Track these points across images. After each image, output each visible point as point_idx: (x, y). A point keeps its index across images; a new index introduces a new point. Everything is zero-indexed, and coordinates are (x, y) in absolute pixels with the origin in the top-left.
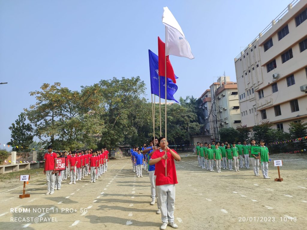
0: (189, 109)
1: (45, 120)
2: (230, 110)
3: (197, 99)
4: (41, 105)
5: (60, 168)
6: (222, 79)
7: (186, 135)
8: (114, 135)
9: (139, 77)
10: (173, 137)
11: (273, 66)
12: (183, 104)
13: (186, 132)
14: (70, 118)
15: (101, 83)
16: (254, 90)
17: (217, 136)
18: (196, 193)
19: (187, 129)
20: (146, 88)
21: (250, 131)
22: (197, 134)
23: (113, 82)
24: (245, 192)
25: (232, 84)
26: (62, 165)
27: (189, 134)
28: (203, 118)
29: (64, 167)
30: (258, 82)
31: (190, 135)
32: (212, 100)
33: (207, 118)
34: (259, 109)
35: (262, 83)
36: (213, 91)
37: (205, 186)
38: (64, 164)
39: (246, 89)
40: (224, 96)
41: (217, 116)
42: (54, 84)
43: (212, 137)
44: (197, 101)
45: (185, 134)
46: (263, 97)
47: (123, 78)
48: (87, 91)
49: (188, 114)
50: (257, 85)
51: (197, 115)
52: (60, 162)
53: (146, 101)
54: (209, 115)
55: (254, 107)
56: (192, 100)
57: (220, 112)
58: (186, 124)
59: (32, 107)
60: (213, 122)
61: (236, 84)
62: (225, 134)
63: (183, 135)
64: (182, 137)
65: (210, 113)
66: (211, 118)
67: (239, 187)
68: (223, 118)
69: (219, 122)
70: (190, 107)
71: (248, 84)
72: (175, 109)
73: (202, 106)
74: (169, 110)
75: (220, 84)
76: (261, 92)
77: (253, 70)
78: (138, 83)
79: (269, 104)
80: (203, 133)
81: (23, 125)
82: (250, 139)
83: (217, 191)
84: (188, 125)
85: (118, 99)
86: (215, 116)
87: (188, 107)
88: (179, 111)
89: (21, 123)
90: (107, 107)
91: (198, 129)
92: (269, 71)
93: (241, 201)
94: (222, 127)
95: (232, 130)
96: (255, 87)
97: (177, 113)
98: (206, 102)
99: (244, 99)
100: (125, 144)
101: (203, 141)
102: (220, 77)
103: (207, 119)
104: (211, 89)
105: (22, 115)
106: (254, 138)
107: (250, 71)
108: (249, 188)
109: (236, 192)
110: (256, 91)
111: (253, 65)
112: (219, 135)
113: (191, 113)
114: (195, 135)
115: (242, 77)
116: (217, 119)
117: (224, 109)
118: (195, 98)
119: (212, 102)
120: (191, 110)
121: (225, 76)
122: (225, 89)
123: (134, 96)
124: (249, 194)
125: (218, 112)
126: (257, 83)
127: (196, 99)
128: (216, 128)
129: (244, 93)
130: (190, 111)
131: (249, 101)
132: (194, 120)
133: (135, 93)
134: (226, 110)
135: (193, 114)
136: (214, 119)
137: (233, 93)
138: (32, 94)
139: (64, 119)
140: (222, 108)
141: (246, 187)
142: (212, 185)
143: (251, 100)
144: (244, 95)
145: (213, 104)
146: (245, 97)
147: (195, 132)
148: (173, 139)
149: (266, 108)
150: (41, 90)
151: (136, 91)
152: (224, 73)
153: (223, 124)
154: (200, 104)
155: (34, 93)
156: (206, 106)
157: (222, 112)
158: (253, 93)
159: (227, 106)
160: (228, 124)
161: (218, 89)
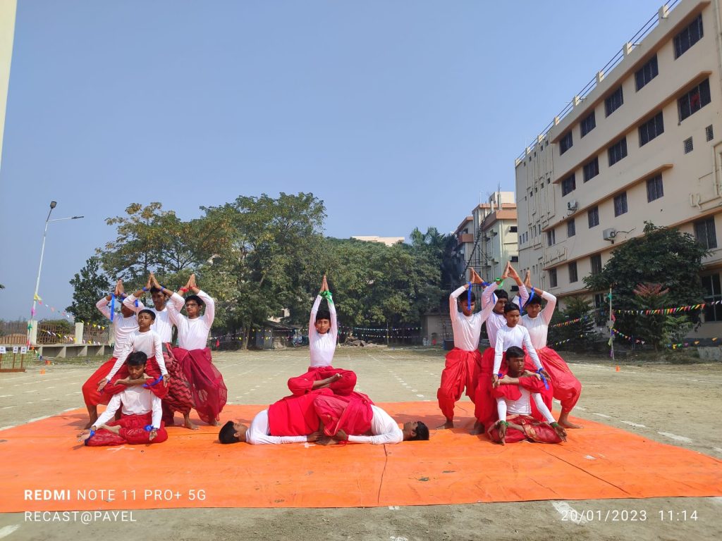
1: (131, 269)
3: (446, 236)
4: (125, 242)
8: (258, 304)
11: (571, 184)
14: (177, 269)
15: (239, 201)
16: (542, 228)
20: (326, 216)
22: (435, 310)
23: (262, 202)
30: (548, 213)
31: (419, 311)
32: (475, 239)
34: (546, 266)
35: (553, 216)
36: (478, 221)
39: (531, 224)
40: (496, 234)
42: (149, 206)
44: (445, 240)
45: (408, 309)
46: (554, 243)
47: (282, 194)
49: (420, 267)
50: (547, 219)
51: (439, 271)
55: (540, 261)
56: (435, 239)
57: (488, 267)
59: (109, 245)
61: (515, 208)
63: (403, 311)
64: (401, 314)
71: (533, 215)
73: (456, 250)
75: (490, 209)
76: (550, 232)
77: (542, 188)
78: (312, 205)
79: (562, 259)
81: (93, 279)
85: (268, 236)
89: (90, 274)
90: (250, 248)
92: (564, 194)
96: (543, 223)
98: (463, 244)
99: (526, 245)
104: (474, 217)
105: (92, 262)
107: (537, 190)
110: (544, 231)
111: (542, 179)
113: (427, 266)
115: (525, 198)
117: (494, 260)
118: (441, 232)
120: (427, 259)
122: (498, 220)
126: (546, 216)
127: (443, 236)
129: (527, 233)
130: (426, 262)
131: (533, 248)
134: (497, 263)
135: (430, 267)
137: (512, 228)
138: (110, 222)
139: (166, 269)
140: (491, 259)
143: (536, 247)
144: (527, 236)
146: (527, 240)
149: (559, 264)
150: (125, 216)
154: (453, 247)
155: (114, 220)
157: (490, 267)
158: (540, 233)
159: (499, 256)
161: (486, 219)
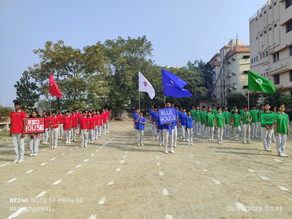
0: (197, 73)
2: (240, 75)
3: (206, 63)
4: (45, 63)
5: (37, 130)
6: (234, 42)
7: (193, 99)
8: (119, 97)
9: (145, 36)
10: (179, 101)
12: (191, 68)
13: (192, 96)
15: (107, 43)
16: (268, 53)
17: (224, 100)
18: (200, 168)
19: (193, 94)
20: (153, 49)
21: (260, 97)
22: (204, 99)
23: (118, 42)
24: (266, 171)
25: (244, 47)
26: (40, 127)
27: (195, 98)
28: (211, 83)
29: (43, 129)
30: (274, 44)
31: (196, 100)
32: (221, 64)
33: (214, 82)
34: (271, 73)
35: (278, 45)
36: (224, 54)
37: (210, 158)
38: (43, 126)
39: (260, 52)
40: (235, 60)
41: (225, 81)
42: (57, 43)
43: (219, 102)
44: (205, 65)
45: (191, 99)
46: (278, 60)
47: (129, 37)
48: (89, 49)
49: (196, 78)
50: (273, 47)
51: (204, 80)
52: (38, 123)
53: (152, 63)
54: (217, 80)
55: (267, 71)
56: (201, 64)
58: (193, 88)
59: (36, 65)
60: (221, 86)
61: (249, 47)
62: (232, 99)
63: (189, 99)
64: (187, 101)
65: (219, 77)
66: (219, 83)
67: (256, 162)
68: (231, 83)
69: (226, 86)
70: (198, 71)
71: (262, 47)
72: (182, 72)
73: (210, 70)
74: (176, 73)
75: (231, 48)
76: (276, 55)
77: (270, 31)
78: (144, 43)
79: (284, 68)
80: (209, 99)
82: (259, 104)
83: (226, 167)
84: (194, 89)
85: (123, 60)
86: (223, 81)
87: (196, 71)
88: (186, 74)
89: (25, 81)
91: (204, 94)
92: (288, 31)
93: (263, 187)
94: (229, 92)
95: (240, 96)
96: (270, 50)
97: (184, 76)
98: (214, 66)
99: (257, 63)
100: (132, 106)
101: (209, 106)
102: (232, 40)
103: (215, 84)
104: (221, 53)
105: (26, 74)
106: (264, 103)
107: (265, 32)
108: (270, 165)
109: (253, 171)
110: (271, 53)
111: (271, 25)
112: (226, 100)
113: (199, 77)
114: (201, 99)
115: (256, 39)
116: (225, 84)
117: (233, 73)
118: (203, 61)
119: (221, 67)
120: (199, 73)
121: (237, 38)
122: (236, 53)
123: (141, 57)
124: (272, 175)
125: (227, 76)
126: (273, 46)
127: (204, 63)
128: (223, 94)
129: (257, 57)
130: (198, 75)
132: (201, 84)
133: (141, 55)
134: (235, 75)
135: (201, 78)
136: (222, 84)
137: (244, 56)
138: (36, 53)
140: (231, 73)
141: (265, 163)
142: (219, 157)
143: (263, 64)
144: (257, 59)
145: (222, 69)
146: (257, 61)
147: (201, 96)
148: (178, 102)
149: (280, 72)
151: (142, 52)
152: (237, 34)
153: (231, 89)
154: (209, 68)
155: (38, 51)
156: (214, 71)
157: (230, 77)
158: (267, 56)
159: (237, 71)
160: (236, 89)
161: (228, 53)
